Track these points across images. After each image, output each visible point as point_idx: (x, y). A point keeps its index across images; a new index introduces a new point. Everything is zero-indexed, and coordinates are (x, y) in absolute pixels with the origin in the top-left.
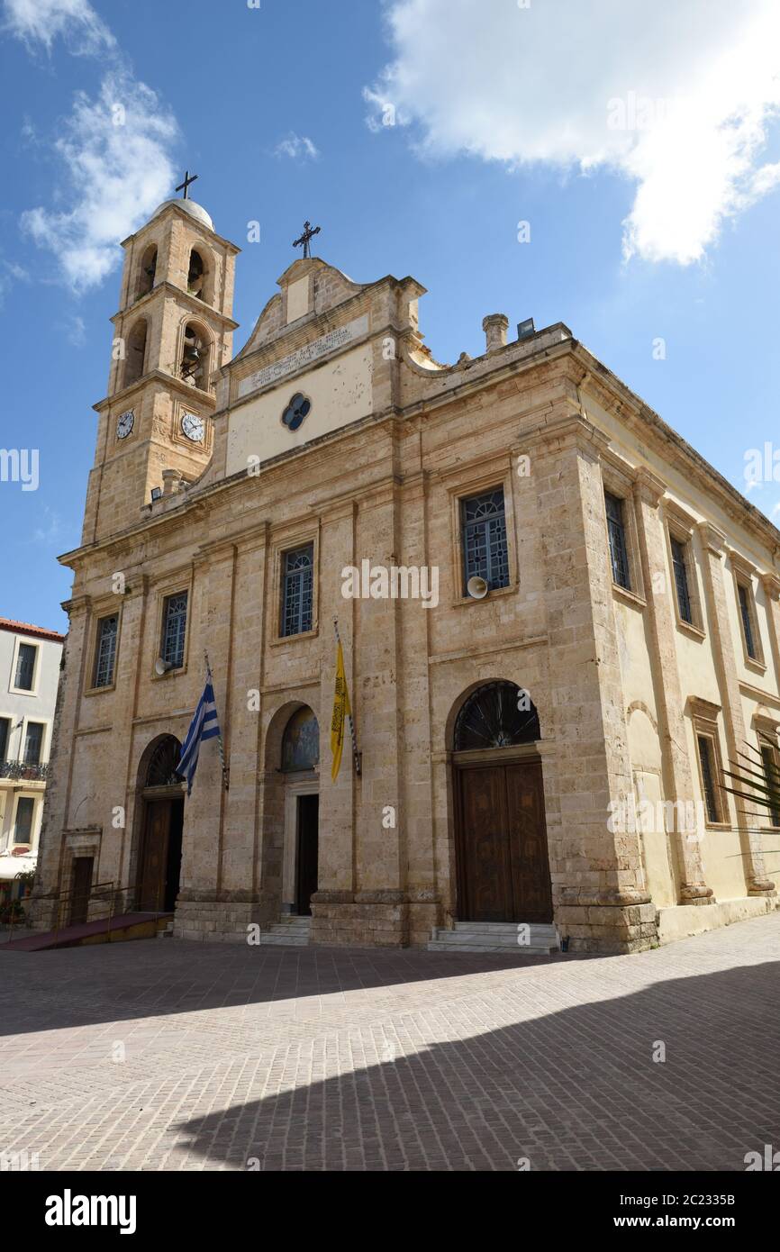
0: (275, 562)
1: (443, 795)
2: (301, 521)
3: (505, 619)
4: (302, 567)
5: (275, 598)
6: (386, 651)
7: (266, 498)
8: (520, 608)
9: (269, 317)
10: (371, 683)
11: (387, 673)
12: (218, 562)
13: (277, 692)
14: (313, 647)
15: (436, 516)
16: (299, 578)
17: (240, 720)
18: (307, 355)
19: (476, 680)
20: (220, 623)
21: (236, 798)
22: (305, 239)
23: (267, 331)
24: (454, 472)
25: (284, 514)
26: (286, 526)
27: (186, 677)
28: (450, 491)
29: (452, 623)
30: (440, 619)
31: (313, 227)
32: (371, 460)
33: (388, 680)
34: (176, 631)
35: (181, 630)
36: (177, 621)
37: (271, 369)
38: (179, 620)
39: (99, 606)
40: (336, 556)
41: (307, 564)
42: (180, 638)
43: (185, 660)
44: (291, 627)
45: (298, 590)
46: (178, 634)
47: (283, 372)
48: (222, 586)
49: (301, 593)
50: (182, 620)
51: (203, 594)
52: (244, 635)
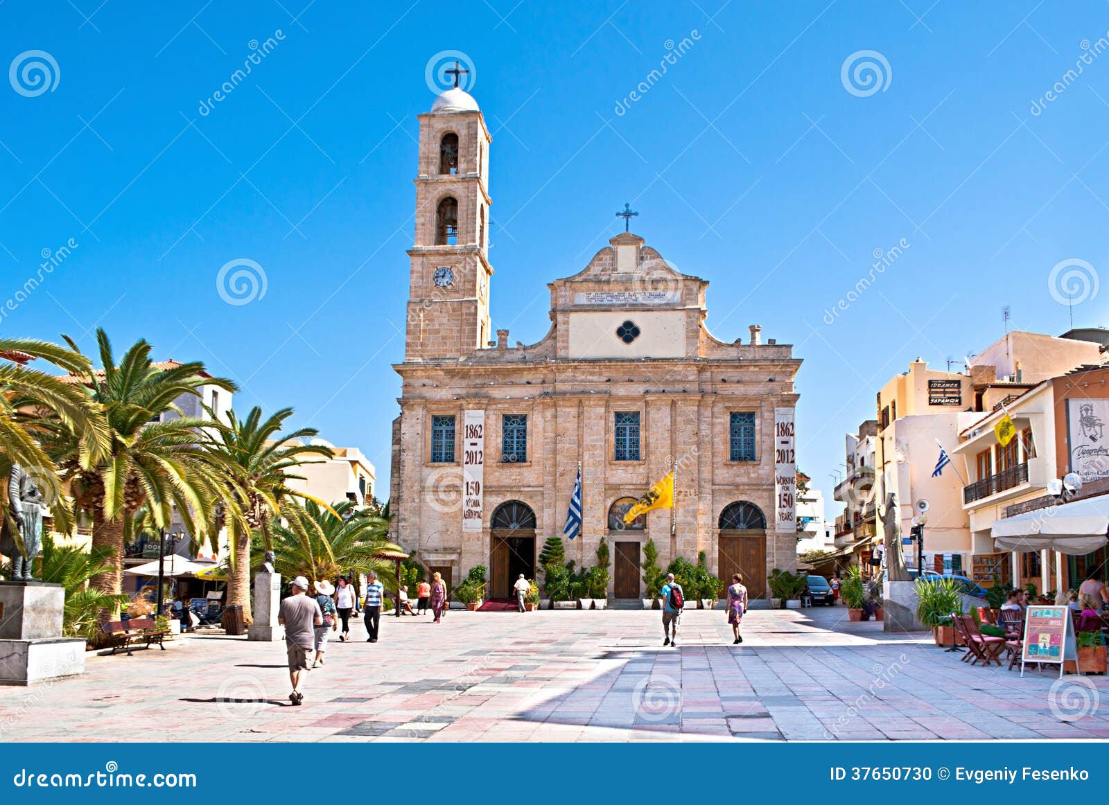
0: (612, 418)
1: (716, 547)
2: (633, 399)
3: (752, 475)
4: (627, 423)
5: (612, 437)
6: (692, 480)
8: (761, 472)
9: (601, 259)
10: (683, 494)
11: (692, 491)
12: (564, 406)
13: (615, 489)
14: (641, 470)
15: (718, 418)
16: (625, 429)
17: (589, 501)
18: (634, 299)
19: (737, 500)
20: (568, 443)
21: (589, 541)
22: (627, 215)
23: (601, 268)
24: (730, 399)
25: (621, 390)
26: (621, 398)
27: (530, 468)
28: (727, 407)
29: (724, 471)
30: (717, 468)
31: (632, 209)
32: (684, 379)
33: (693, 494)
34: (512, 438)
35: (518, 437)
36: (512, 431)
37: (604, 296)
38: (515, 431)
39: (434, 407)
40: (659, 424)
41: (632, 422)
42: (518, 442)
43: (528, 458)
44: (620, 456)
45: (625, 435)
46: (515, 440)
47: (614, 301)
48: (569, 422)
49: (628, 438)
50: (518, 431)
51: (546, 421)
52: (590, 455)
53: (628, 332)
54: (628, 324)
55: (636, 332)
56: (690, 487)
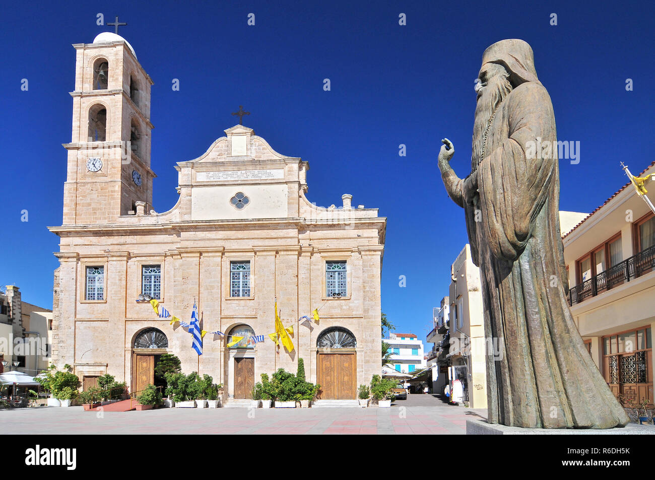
0: (227, 266)
2: (244, 251)
4: (241, 269)
5: (227, 281)
6: (293, 310)
7: (221, 236)
9: (218, 147)
11: (293, 318)
12: (188, 257)
13: (230, 318)
14: (251, 304)
15: (314, 265)
16: (239, 274)
18: (245, 175)
20: (192, 285)
23: (218, 153)
24: (325, 251)
25: (234, 245)
26: (233, 251)
27: (163, 304)
30: (315, 303)
32: (286, 236)
33: (293, 321)
34: (151, 282)
35: (155, 282)
36: (151, 277)
37: (221, 174)
38: (153, 277)
39: (86, 260)
40: (265, 270)
41: (245, 269)
42: (155, 285)
43: (162, 297)
44: (235, 293)
45: (239, 279)
46: (153, 284)
47: (229, 179)
48: (192, 268)
49: (241, 280)
50: (155, 277)
51: (175, 269)
52: (209, 292)
53: (240, 201)
54: (240, 195)
55: (246, 200)
56: (291, 316)
